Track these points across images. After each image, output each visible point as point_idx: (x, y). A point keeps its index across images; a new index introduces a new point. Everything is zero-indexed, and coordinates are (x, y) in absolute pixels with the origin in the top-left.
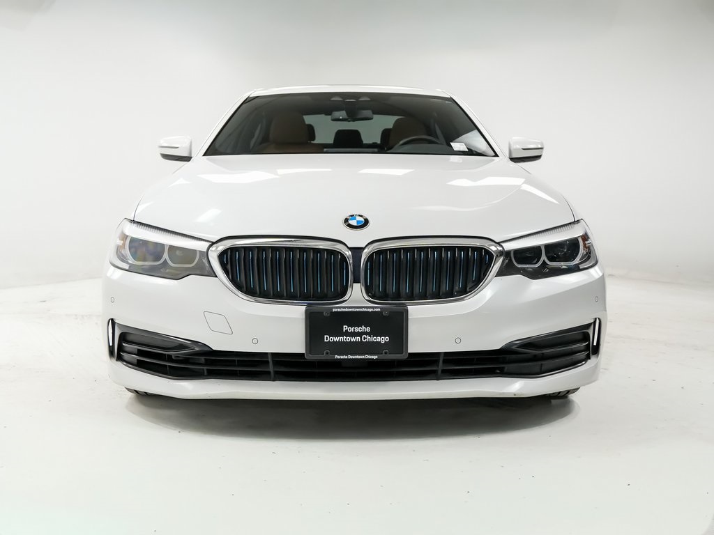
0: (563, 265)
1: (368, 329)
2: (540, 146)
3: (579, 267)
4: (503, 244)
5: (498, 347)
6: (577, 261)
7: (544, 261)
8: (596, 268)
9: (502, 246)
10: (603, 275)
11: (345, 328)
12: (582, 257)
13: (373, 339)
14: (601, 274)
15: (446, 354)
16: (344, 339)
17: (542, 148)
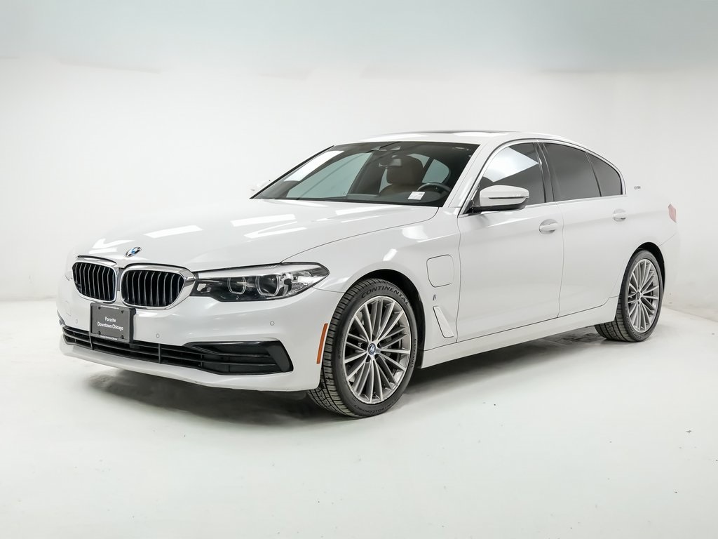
1: (115, 321)
5: (181, 344)
11: (106, 318)
13: (116, 327)
15: (163, 346)
16: (105, 325)
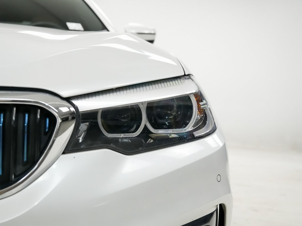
0: (173, 133)
2: (152, 32)
3: (193, 135)
4: (75, 102)
6: (189, 128)
7: (146, 127)
8: (215, 136)
9: (73, 105)
10: (224, 146)
12: (196, 123)
14: (221, 145)
17: (154, 34)
